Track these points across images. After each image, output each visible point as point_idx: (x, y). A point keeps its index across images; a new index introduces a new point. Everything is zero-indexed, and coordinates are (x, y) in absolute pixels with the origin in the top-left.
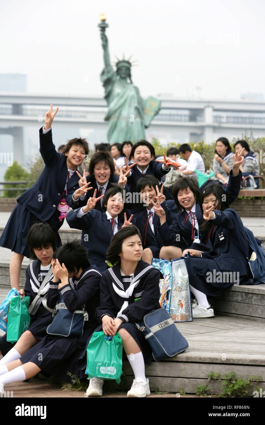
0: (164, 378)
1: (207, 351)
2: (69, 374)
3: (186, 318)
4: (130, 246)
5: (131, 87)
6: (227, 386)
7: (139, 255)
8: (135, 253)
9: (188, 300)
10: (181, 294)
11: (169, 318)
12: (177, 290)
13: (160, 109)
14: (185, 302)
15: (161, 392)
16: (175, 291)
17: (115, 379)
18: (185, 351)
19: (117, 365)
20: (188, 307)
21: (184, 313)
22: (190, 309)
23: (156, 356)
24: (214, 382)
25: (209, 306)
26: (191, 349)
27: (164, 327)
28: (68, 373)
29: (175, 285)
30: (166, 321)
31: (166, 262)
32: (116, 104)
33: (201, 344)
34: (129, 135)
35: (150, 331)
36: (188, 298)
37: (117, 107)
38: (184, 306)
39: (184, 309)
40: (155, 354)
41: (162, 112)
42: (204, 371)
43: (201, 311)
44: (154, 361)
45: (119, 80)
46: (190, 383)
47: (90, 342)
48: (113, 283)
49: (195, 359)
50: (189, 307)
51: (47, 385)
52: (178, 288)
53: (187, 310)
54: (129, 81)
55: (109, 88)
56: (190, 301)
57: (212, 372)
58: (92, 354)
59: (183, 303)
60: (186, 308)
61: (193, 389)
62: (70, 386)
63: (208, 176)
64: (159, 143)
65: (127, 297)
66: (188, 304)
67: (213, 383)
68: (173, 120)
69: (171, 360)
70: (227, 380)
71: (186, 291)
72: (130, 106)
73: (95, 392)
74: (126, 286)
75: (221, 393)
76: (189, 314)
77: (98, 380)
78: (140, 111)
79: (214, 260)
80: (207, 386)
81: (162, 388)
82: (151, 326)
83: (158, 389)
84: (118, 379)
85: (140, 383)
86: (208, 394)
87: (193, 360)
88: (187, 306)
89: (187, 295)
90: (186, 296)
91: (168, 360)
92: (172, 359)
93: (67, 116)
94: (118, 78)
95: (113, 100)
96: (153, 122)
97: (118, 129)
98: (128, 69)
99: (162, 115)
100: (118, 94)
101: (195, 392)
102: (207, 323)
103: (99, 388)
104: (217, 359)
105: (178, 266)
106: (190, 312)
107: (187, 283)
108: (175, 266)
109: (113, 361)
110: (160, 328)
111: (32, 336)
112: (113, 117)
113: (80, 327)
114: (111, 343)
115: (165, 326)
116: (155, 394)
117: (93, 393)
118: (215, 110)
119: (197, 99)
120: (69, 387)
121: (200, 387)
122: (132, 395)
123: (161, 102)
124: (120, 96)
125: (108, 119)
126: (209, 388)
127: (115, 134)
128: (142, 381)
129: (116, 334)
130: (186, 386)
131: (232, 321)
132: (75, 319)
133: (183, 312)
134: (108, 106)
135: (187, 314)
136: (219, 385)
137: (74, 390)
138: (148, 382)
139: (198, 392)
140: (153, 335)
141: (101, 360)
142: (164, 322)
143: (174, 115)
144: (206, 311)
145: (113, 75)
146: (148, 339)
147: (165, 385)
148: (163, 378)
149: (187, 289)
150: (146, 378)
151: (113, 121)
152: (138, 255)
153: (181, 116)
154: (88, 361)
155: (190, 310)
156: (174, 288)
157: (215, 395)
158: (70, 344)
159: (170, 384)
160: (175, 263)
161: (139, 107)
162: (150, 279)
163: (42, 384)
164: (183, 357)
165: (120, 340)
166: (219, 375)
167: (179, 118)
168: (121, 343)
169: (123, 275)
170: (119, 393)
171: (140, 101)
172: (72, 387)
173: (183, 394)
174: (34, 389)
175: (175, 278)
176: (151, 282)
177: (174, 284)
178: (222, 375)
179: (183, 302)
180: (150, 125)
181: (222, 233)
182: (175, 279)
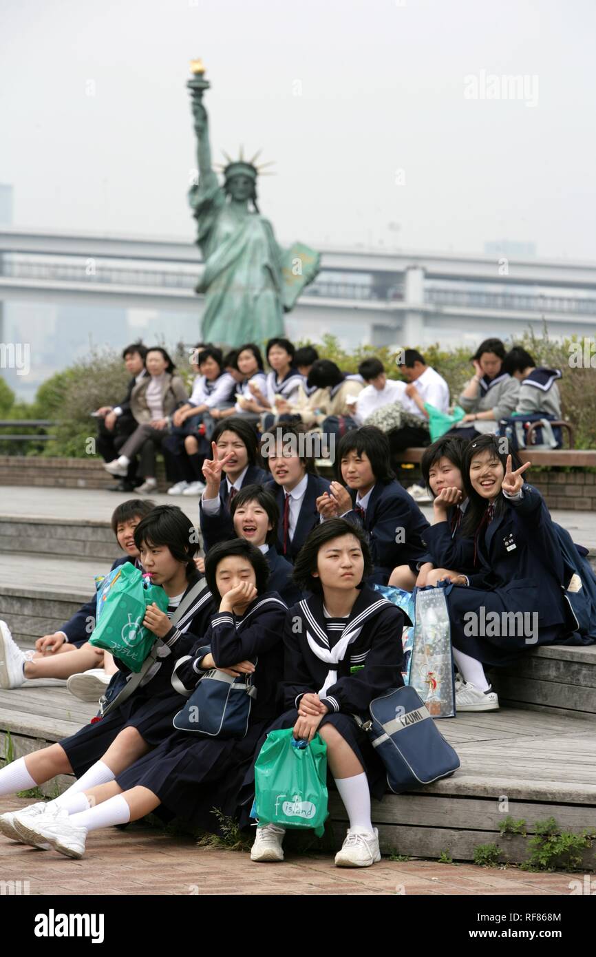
0: (410, 827)
1: (498, 774)
2: (217, 812)
3: (442, 710)
4: (330, 557)
5: (255, 220)
6: (539, 846)
7: (350, 576)
8: (342, 571)
9: (448, 674)
10: (432, 660)
11: (422, 706)
12: (426, 652)
13: (317, 272)
14: (440, 677)
15: (402, 856)
16: (420, 654)
17: (313, 827)
18: (452, 774)
19: (317, 798)
20: (446, 688)
21: (438, 699)
22: (452, 691)
23: (394, 783)
24: (512, 837)
25: (487, 687)
26: (463, 771)
27: (411, 724)
28: (214, 810)
29: (421, 640)
30: (416, 711)
31: (401, 593)
32: (221, 258)
33: (482, 762)
34: (248, 327)
35: (382, 732)
36: (447, 669)
37: (223, 264)
38: (438, 686)
39: (439, 691)
40: (392, 778)
41: (323, 277)
42: (492, 815)
43: (472, 697)
44: (391, 793)
45: (231, 205)
46: (463, 840)
47: (262, 752)
48: (307, 632)
49: (474, 790)
50: (449, 687)
51: (164, 837)
52: (428, 647)
53: (444, 694)
54: (251, 208)
55: (208, 222)
56: (451, 676)
57: (509, 818)
58: (267, 776)
59: (436, 680)
60: (441, 689)
61: (469, 852)
62: (215, 839)
63: (452, 419)
64: (339, 346)
65: (335, 661)
66: (447, 681)
67: (510, 840)
68: (337, 296)
69: (425, 792)
70: (539, 834)
71: (445, 655)
72: (252, 262)
73: (271, 852)
74: (334, 638)
75: (527, 861)
76: (449, 702)
77: (275, 827)
78: (274, 274)
79: (496, 593)
80: (498, 846)
81: (404, 848)
82: (385, 721)
83: (396, 849)
84: (319, 827)
85: (362, 837)
86: (499, 862)
87: (471, 793)
88: (445, 685)
89: (446, 662)
90: (444, 664)
91: (418, 791)
92: (426, 789)
93: (102, 280)
94: (228, 199)
95: (215, 249)
96: (303, 300)
97: (225, 311)
98: (251, 182)
99: (321, 284)
100: (228, 236)
101: (473, 858)
102: (485, 721)
103: (278, 843)
104: (519, 792)
105: (428, 602)
106: (450, 699)
107: (447, 637)
108: (423, 602)
109: (310, 791)
110: (404, 725)
111: (139, 737)
112: (214, 285)
113: (243, 716)
114: (304, 754)
115: (413, 722)
116: (390, 860)
117: (267, 853)
118: (429, 276)
119: (391, 252)
120: (214, 841)
121: (483, 848)
122: (345, 861)
123: (320, 254)
124: (231, 240)
125: (203, 289)
126: (502, 851)
127: (218, 324)
128: (365, 833)
129: (315, 736)
130: (455, 845)
131: (537, 720)
132: (232, 699)
133: (436, 697)
134: (204, 261)
135: (445, 701)
136: (522, 845)
137: (223, 849)
138: (377, 836)
139: (479, 858)
140: (389, 739)
141: (286, 787)
142: (410, 713)
143: (337, 285)
144: (483, 697)
145: (216, 194)
146: (378, 747)
147: (410, 841)
148: (408, 827)
149: (446, 649)
150: (373, 827)
151: (213, 294)
152: (347, 576)
153: (354, 286)
154: (258, 789)
155: (451, 694)
156: (418, 648)
157: (514, 864)
158: (220, 751)
159: (421, 840)
160: (421, 596)
161: (271, 265)
162: (382, 626)
163: (154, 835)
164: (450, 786)
165: (324, 749)
166: (523, 825)
167: (349, 291)
168: (324, 753)
169: (328, 615)
170: (317, 857)
171: (275, 252)
172: (219, 843)
173: (448, 861)
174: (139, 843)
175: (420, 626)
176: (383, 633)
177: (417, 640)
178: (529, 824)
179: (437, 677)
180: (295, 305)
181: (511, 535)
182: (421, 629)
